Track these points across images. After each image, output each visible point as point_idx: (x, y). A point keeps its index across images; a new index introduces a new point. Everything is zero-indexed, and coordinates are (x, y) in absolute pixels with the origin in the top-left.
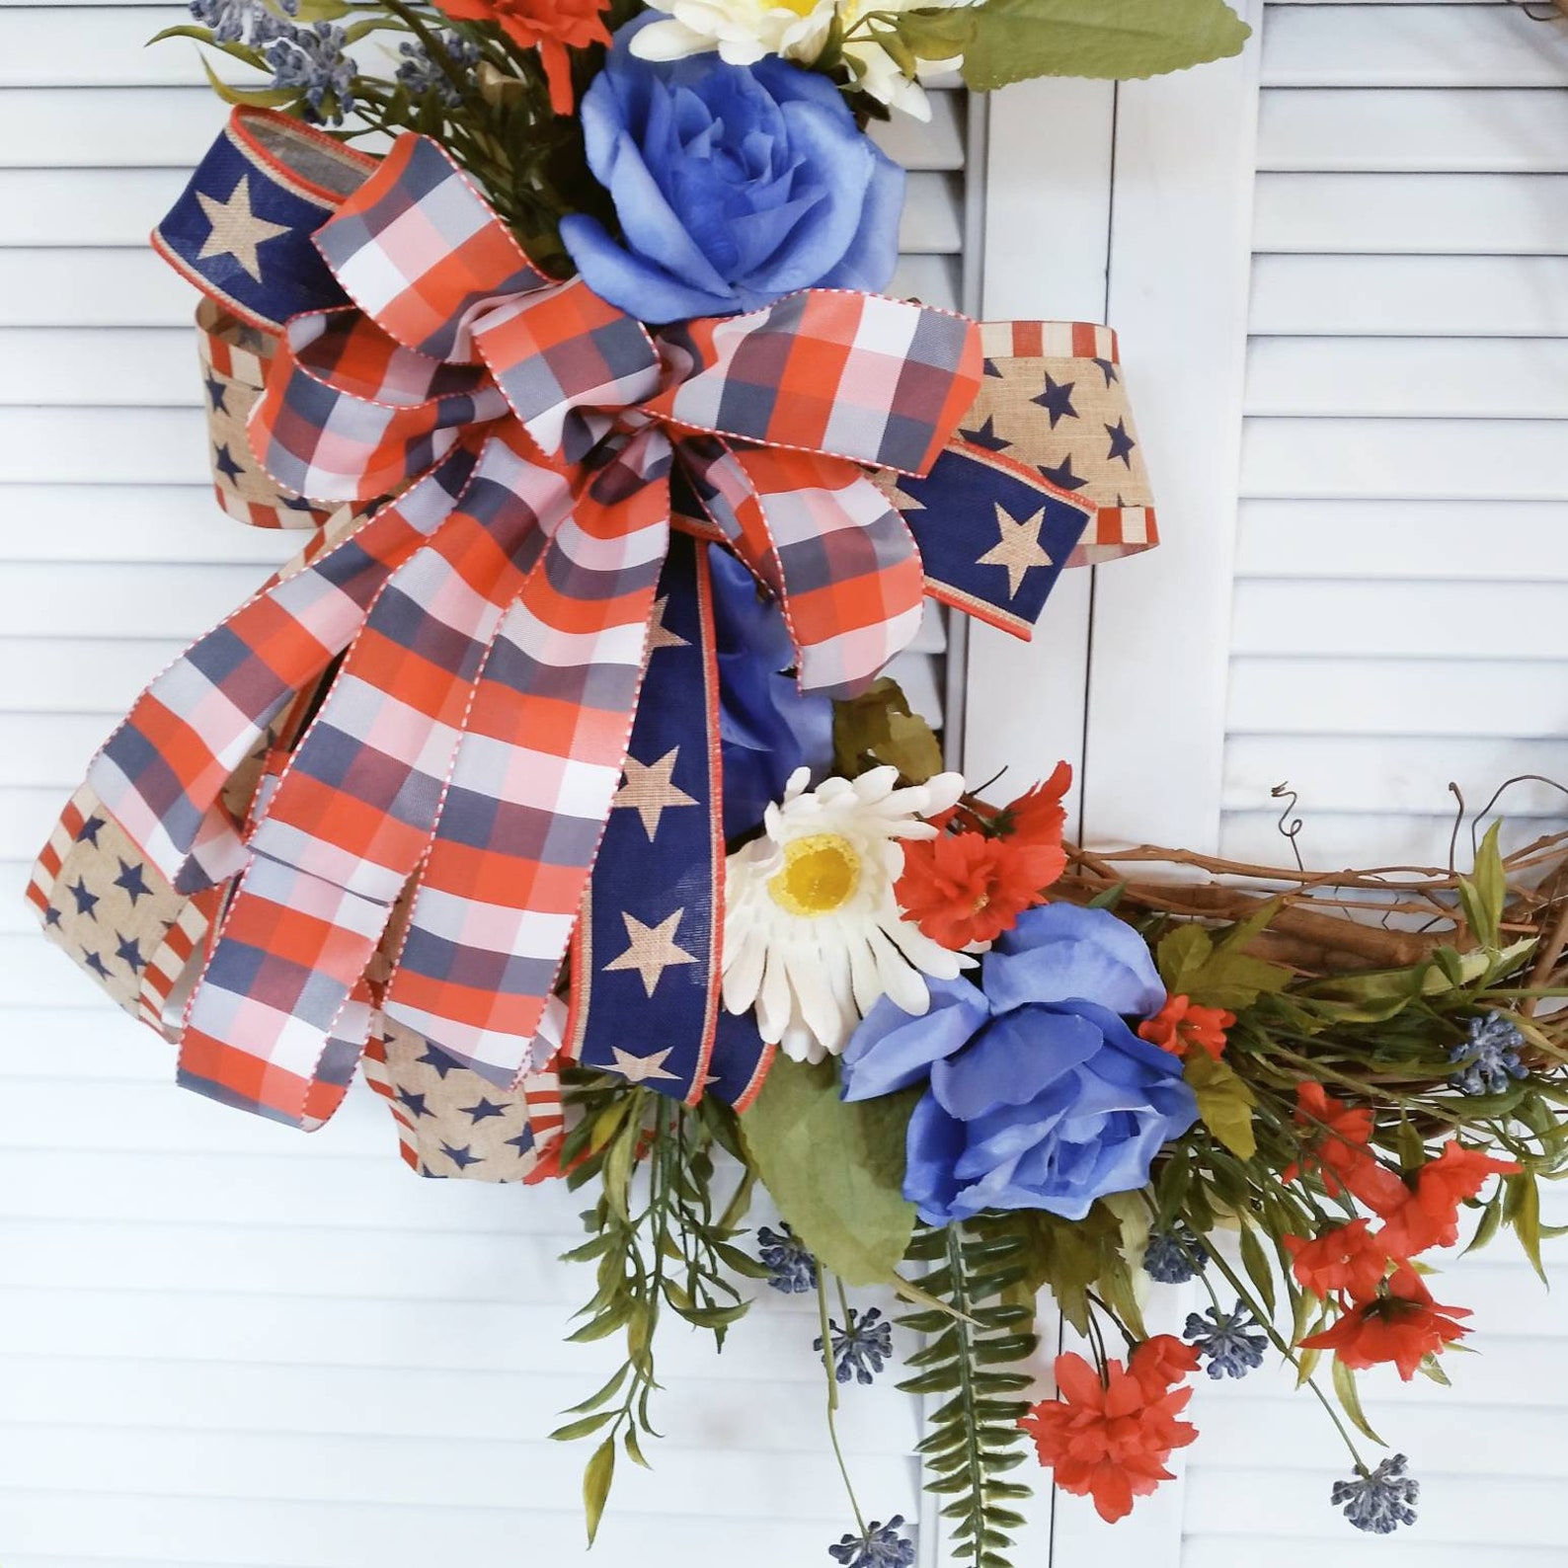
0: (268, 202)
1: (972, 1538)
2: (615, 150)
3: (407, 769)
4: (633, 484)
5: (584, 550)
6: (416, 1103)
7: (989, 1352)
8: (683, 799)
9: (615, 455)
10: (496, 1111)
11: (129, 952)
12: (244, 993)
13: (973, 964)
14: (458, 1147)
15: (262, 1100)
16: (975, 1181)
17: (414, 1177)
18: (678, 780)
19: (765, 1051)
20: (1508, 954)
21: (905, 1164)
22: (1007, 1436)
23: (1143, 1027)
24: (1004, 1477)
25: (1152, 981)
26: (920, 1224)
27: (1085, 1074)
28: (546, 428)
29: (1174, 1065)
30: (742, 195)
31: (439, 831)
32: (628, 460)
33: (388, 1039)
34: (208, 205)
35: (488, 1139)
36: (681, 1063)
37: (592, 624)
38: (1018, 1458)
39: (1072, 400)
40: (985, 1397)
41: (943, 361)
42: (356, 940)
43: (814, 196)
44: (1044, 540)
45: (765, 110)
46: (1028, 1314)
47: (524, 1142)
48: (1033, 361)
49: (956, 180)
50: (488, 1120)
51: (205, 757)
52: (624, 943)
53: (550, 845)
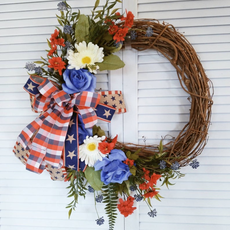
0: (33, 84)
1: (111, 219)
2: (66, 78)
3: (46, 137)
4: (71, 108)
5: (64, 115)
6: (51, 172)
7: (113, 199)
8: (74, 139)
9: (69, 105)
10: (59, 173)
11: (23, 157)
12: (32, 160)
13: (107, 156)
14: (56, 177)
15: (34, 171)
16: (107, 179)
17: (52, 180)
18: (74, 137)
19: (86, 166)
20: (163, 154)
21: (101, 177)
22: (115, 208)
23: (124, 162)
24: (114, 212)
25: (125, 157)
26: (104, 184)
27: (118, 167)
28: (60, 104)
29: (127, 166)
30: (79, 81)
31: (48, 143)
32: (70, 106)
33: (48, 165)
34: (28, 84)
35: (59, 176)
36: (76, 166)
37: (64, 123)
38: (116, 210)
39: (115, 98)
40: (112, 204)
41: (96, 97)
42: (43, 154)
43: (86, 81)
44: (110, 113)
45: (82, 73)
46: (117, 195)
47: (63, 176)
48: (111, 95)
49: (108, 74)
50: (59, 174)
51: (28, 136)
52: (68, 154)
53: (59, 144)
